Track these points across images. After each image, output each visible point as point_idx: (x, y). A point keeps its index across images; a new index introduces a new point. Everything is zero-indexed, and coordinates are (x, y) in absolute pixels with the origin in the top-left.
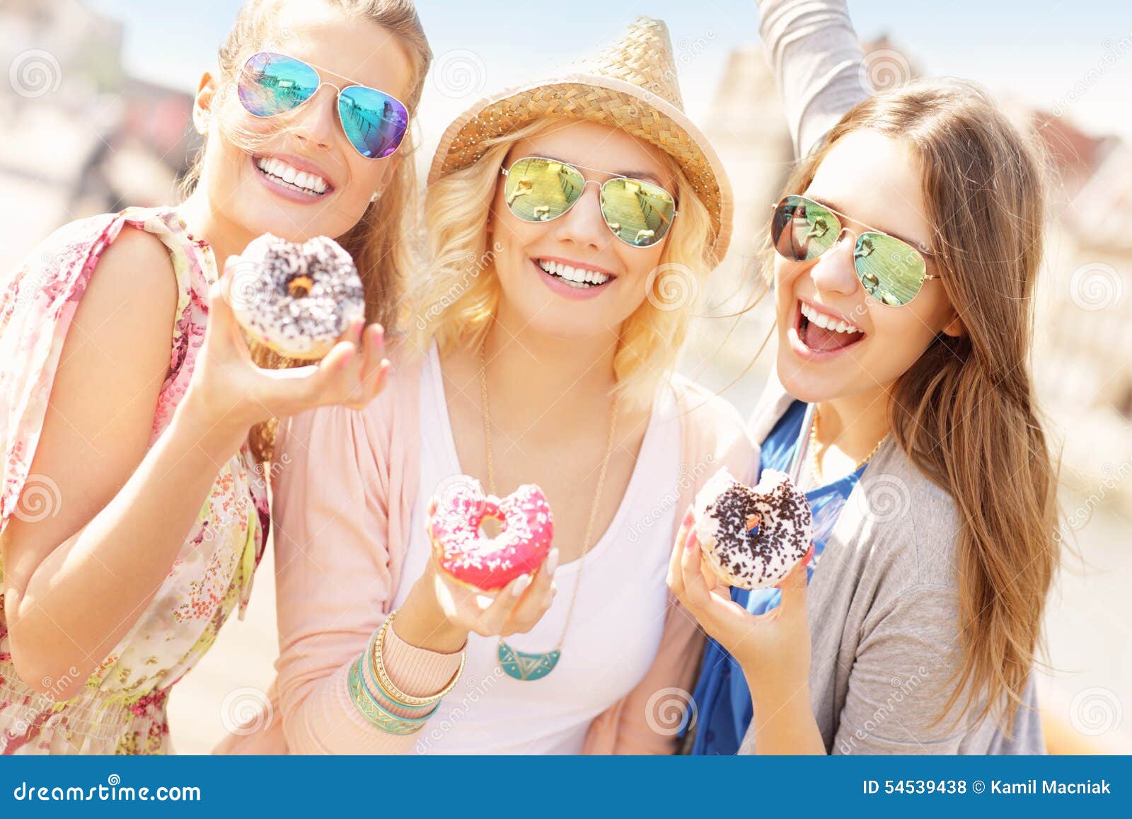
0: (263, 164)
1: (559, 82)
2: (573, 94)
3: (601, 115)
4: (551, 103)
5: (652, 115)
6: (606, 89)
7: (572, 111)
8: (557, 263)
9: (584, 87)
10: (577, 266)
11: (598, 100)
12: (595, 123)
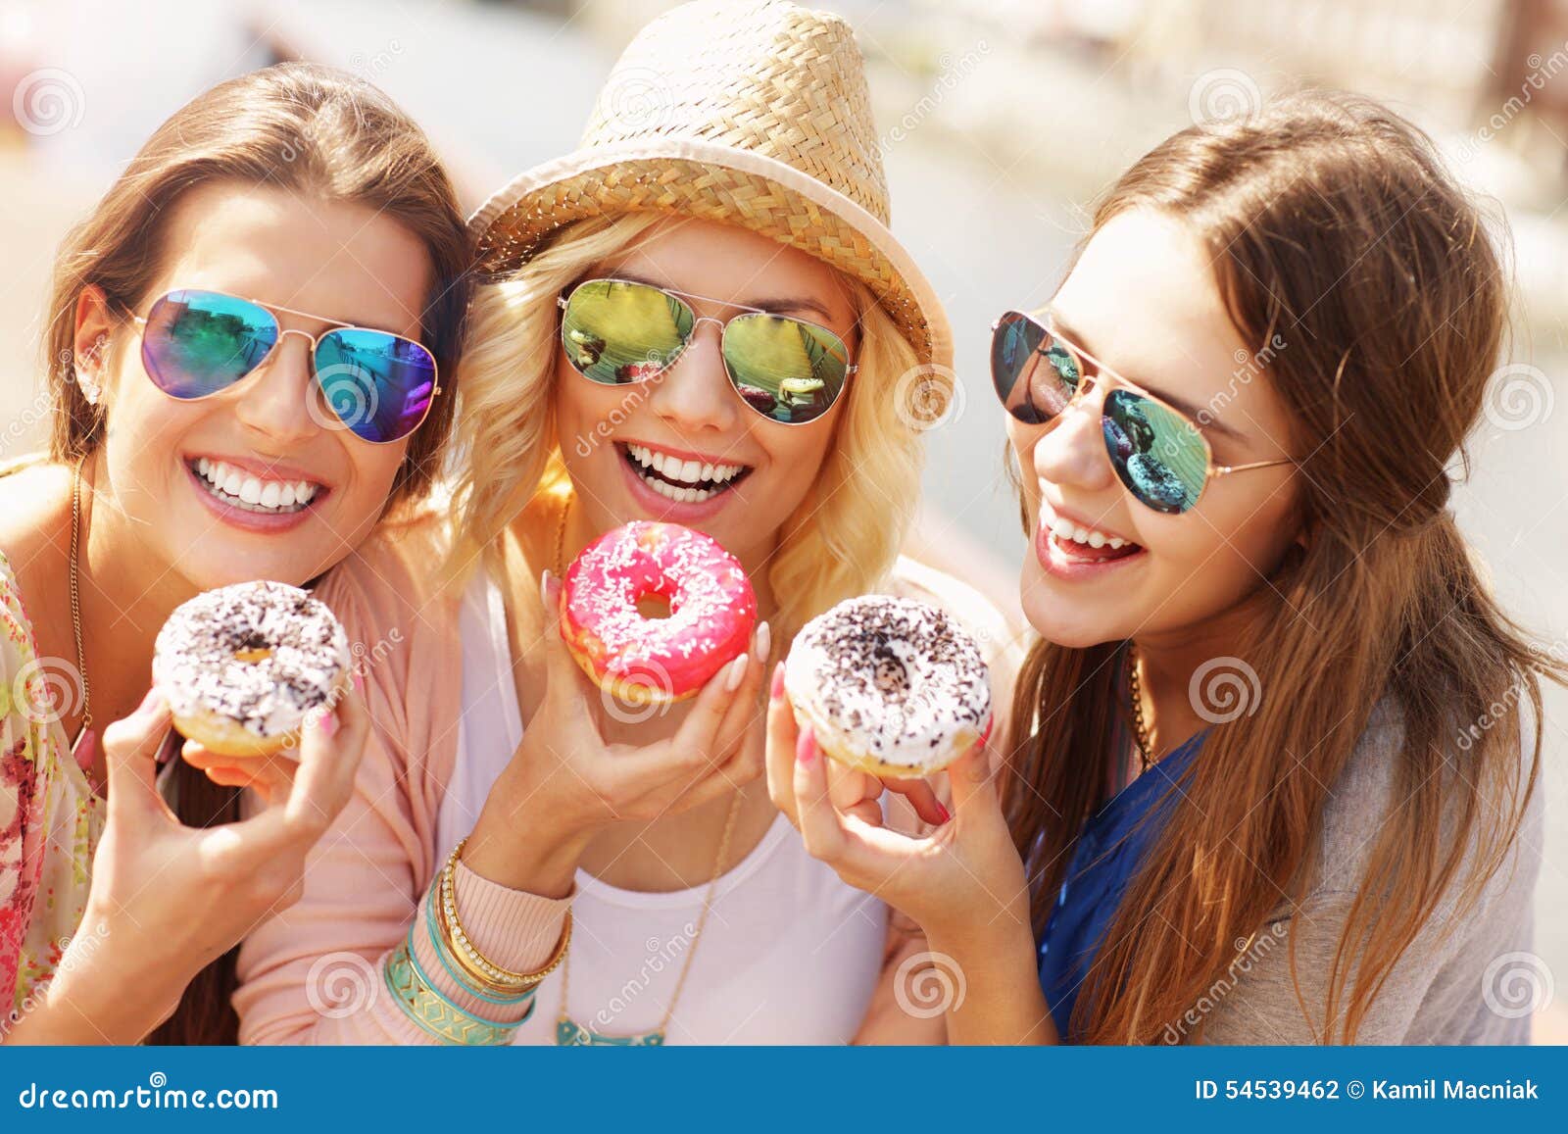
0: (203, 467)
1: (648, 156)
2: (671, 178)
3: (720, 212)
4: (635, 191)
5: (807, 212)
6: (728, 169)
7: (672, 205)
8: (653, 452)
9: (691, 166)
10: (685, 457)
11: (714, 188)
12: (709, 222)
